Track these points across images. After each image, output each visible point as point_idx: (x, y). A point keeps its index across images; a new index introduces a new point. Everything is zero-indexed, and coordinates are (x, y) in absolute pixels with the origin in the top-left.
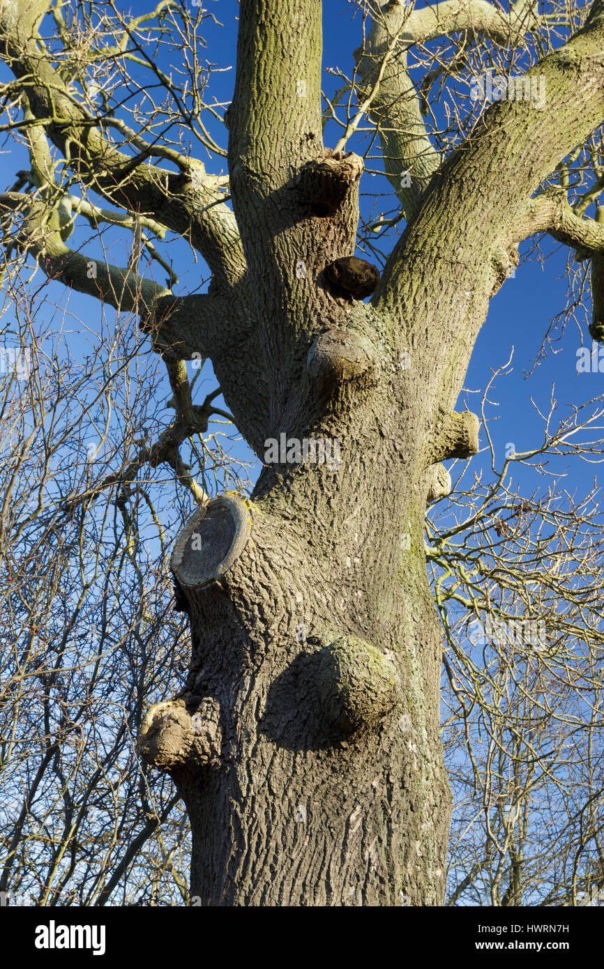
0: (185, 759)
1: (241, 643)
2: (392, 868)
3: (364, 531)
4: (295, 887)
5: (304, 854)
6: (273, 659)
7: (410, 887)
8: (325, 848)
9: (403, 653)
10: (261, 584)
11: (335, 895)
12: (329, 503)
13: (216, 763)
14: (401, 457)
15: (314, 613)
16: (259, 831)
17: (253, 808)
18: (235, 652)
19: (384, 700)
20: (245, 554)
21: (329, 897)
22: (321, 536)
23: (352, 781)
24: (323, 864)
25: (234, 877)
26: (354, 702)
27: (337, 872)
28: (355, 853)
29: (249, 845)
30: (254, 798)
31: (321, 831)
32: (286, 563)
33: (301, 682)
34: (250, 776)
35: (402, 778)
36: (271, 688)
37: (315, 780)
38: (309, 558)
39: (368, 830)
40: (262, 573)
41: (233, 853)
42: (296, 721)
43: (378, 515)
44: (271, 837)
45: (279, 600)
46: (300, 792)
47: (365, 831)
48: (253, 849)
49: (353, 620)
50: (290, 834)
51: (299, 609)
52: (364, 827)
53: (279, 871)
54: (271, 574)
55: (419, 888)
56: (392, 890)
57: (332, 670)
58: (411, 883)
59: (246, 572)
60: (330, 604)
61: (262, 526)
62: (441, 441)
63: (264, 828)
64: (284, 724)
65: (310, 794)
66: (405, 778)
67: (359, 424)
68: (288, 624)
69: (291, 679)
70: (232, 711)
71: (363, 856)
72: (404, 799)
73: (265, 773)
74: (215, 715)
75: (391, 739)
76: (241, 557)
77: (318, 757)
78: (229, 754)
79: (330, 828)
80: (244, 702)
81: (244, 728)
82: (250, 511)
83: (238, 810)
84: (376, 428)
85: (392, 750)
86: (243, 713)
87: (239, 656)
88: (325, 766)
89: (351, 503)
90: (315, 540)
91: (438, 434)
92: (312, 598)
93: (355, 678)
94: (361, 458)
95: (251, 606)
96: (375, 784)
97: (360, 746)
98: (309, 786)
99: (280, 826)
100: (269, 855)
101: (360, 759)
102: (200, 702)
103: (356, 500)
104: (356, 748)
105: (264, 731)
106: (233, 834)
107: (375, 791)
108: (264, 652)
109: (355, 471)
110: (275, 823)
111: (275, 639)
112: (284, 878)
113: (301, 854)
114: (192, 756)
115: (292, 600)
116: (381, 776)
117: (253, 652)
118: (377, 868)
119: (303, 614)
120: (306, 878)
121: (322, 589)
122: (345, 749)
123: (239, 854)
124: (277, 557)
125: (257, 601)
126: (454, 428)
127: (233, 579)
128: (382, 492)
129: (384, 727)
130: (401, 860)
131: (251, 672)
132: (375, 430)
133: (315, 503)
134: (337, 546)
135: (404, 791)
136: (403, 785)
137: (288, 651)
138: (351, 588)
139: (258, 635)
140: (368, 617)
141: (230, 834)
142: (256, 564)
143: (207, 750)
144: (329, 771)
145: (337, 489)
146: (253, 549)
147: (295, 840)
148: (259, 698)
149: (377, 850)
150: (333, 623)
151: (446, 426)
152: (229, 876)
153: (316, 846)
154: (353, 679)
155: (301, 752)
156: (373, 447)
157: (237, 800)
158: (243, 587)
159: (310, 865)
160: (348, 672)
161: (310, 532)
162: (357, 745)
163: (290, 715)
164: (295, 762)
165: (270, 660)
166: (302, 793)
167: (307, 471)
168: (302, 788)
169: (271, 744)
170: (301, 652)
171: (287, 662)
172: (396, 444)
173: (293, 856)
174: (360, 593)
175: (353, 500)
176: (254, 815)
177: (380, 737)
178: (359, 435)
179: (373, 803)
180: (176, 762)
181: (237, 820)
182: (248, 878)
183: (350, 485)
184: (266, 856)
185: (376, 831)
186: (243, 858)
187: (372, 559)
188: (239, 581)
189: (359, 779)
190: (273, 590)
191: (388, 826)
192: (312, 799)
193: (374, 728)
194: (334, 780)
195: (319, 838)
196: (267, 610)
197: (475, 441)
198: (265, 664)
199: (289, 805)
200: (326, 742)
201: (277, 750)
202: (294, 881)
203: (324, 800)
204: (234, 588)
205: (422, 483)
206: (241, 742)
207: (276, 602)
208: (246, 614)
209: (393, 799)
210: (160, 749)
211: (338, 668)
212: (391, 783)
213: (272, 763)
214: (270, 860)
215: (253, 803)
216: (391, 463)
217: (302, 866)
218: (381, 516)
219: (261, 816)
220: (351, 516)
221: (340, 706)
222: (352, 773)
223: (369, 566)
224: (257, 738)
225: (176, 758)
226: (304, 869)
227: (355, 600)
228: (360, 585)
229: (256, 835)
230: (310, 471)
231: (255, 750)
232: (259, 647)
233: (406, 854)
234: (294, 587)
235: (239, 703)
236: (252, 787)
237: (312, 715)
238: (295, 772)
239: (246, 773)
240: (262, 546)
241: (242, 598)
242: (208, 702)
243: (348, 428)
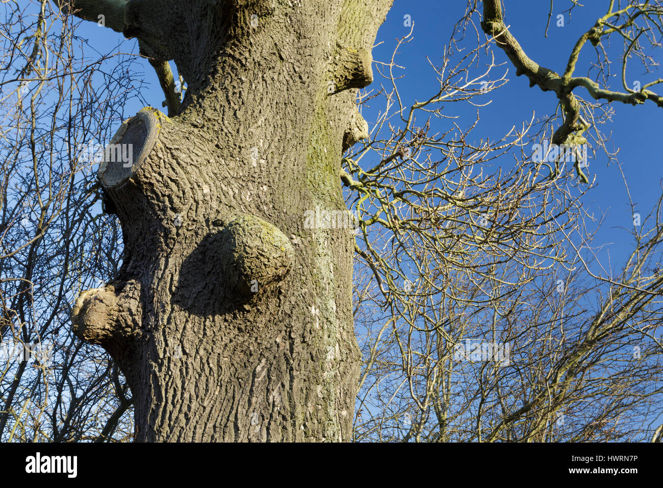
0: (112, 332)
1: (156, 231)
2: (293, 407)
3: (269, 138)
4: (207, 429)
5: (215, 401)
6: (184, 241)
7: (310, 422)
8: (234, 395)
9: (309, 238)
10: (170, 178)
11: (242, 433)
12: (235, 114)
13: (138, 333)
14: (300, 78)
15: (220, 202)
16: (174, 385)
17: (169, 367)
18: (152, 240)
19: (276, 264)
20: (154, 153)
21: (237, 435)
22: (228, 140)
23: (256, 339)
24: (232, 408)
25: (154, 425)
26: (249, 267)
27: (244, 413)
28: (261, 398)
29: (166, 398)
30: (169, 358)
31: (230, 382)
32: (192, 160)
33: (207, 259)
34: (166, 341)
35: (303, 334)
36: (182, 266)
37: (224, 339)
38: (217, 158)
39: (273, 378)
40: (170, 169)
41: (153, 406)
42: (205, 291)
43: (281, 125)
44: (185, 389)
45: (186, 191)
46: (210, 351)
47: (270, 379)
48: (170, 401)
49: (258, 209)
50: (202, 386)
51: (206, 198)
52: (268, 376)
53: (192, 417)
54: (178, 169)
55: (320, 423)
56: (294, 425)
57: (230, 243)
58: (311, 419)
59: (155, 169)
60: (236, 196)
61: (171, 131)
62: (340, 71)
63: (179, 383)
64: (195, 295)
65: (220, 351)
66: (306, 334)
67: (260, 48)
68: (196, 212)
69: (200, 257)
70: (150, 288)
71: (268, 400)
72: (305, 352)
73: (179, 337)
74: (136, 293)
75: (293, 303)
76: (150, 156)
77: (226, 320)
78: (148, 324)
79: (238, 378)
80: (160, 280)
81: (160, 302)
82: (160, 119)
83: (157, 370)
84: (275, 51)
85: (294, 312)
86: (159, 289)
87: (155, 243)
88: (232, 327)
89: (255, 114)
90: (222, 144)
91: (336, 65)
92: (219, 190)
93: (249, 247)
94: (263, 77)
95: (162, 198)
96: (278, 340)
97: (262, 308)
98: (218, 345)
99: (193, 380)
100: (183, 404)
101: (262, 320)
102: (125, 285)
103: (260, 112)
104: (258, 310)
105: (177, 302)
106: (153, 391)
107: (278, 346)
108: (175, 236)
109: (258, 88)
110: (189, 378)
111: (184, 225)
112: (197, 422)
113: (212, 402)
114: (117, 330)
115: (199, 192)
116: (283, 333)
117: (166, 237)
118: (280, 409)
119: (210, 203)
120: (216, 421)
121: (229, 183)
122: (248, 311)
123: (158, 406)
124: (184, 156)
125: (167, 193)
126: (350, 59)
127: (144, 175)
128: (284, 106)
129: (283, 291)
130: (303, 401)
131: (165, 254)
132: (274, 54)
133: (223, 115)
134: (243, 149)
135: (305, 345)
136: (304, 339)
137: (197, 233)
138: (256, 183)
139: (170, 222)
140: (273, 207)
141: (150, 391)
142: (164, 162)
143: (130, 323)
144: (236, 332)
145: (243, 103)
146: (161, 148)
147: (207, 390)
148: (172, 275)
149: (280, 394)
150: (237, 210)
151: (343, 58)
152: (150, 426)
153: (226, 394)
154: (247, 248)
155: (210, 317)
156: (274, 68)
157: (156, 362)
158: (154, 181)
159: (221, 410)
160: (243, 242)
161: (218, 137)
162: (259, 307)
163: (199, 287)
164: (205, 326)
165: (180, 243)
166: (213, 351)
167: (216, 90)
168: (212, 347)
169: (183, 312)
170: (207, 234)
171: (196, 243)
172: (295, 67)
173: (205, 404)
174: (265, 188)
175: (257, 112)
176: (170, 373)
177: (280, 300)
178: (260, 58)
179: (277, 355)
180: (104, 335)
181: (156, 378)
182: (166, 426)
183: (254, 99)
184: (181, 405)
185: (279, 378)
186: (161, 410)
187: (276, 161)
188: (149, 176)
189: (263, 336)
190: (181, 183)
191: (290, 374)
192: (221, 356)
193: (272, 292)
194: (240, 338)
195: (228, 388)
196: (176, 200)
197: (369, 71)
198: (177, 246)
199: (201, 362)
200: (232, 306)
201: (189, 317)
202: (206, 424)
203: (233, 356)
204: (146, 183)
205: (337, 121)
206: (157, 313)
207: (184, 193)
208: (158, 205)
209: (295, 351)
210: (87, 325)
211: (235, 240)
212: (292, 339)
213: (185, 328)
214: (185, 409)
215: (169, 362)
216: (291, 82)
217: (213, 411)
218: (283, 125)
219: (176, 372)
220: (256, 125)
221: (237, 272)
222: (256, 331)
223: (273, 166)
224: (171, 308)
225: (104, 332)
226: (215, 414)
227: (260, 193)
228: (265, 180)
229: (172, 389)
230: (219, 89)
231: (169, 319)
232: (170, 232)
233: (307, 395)
234: (201, 180)
235: (156, 281)
236: (167, 349)
237: (217, 285)
238: (205, 334)
239: (162, 338)
240: (169, 146)
241: (153, 192)
242: (132, 284)
243: (250, 51)
